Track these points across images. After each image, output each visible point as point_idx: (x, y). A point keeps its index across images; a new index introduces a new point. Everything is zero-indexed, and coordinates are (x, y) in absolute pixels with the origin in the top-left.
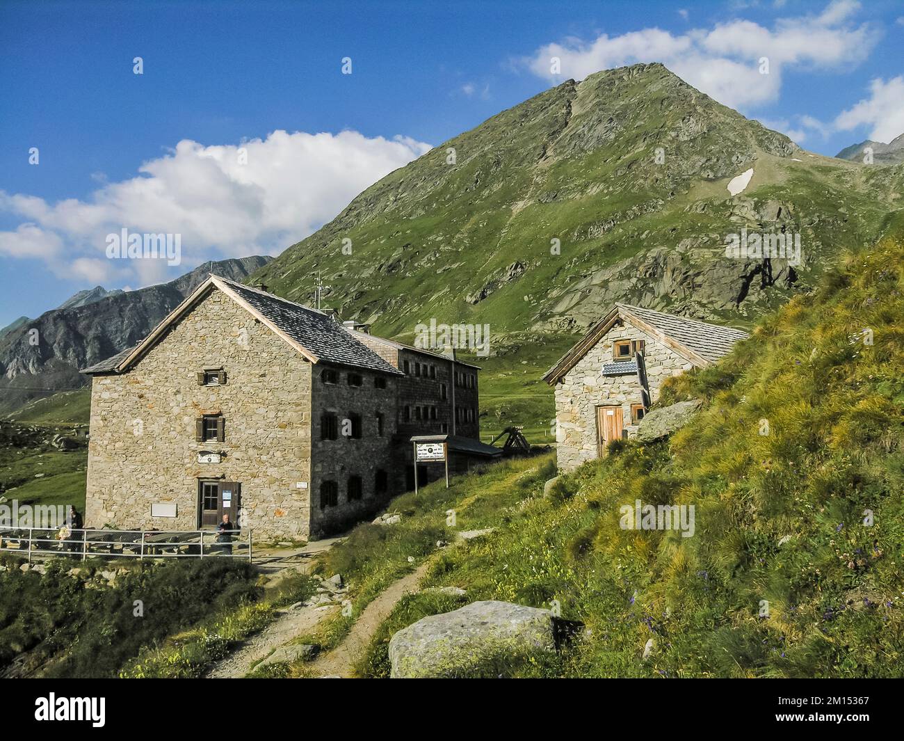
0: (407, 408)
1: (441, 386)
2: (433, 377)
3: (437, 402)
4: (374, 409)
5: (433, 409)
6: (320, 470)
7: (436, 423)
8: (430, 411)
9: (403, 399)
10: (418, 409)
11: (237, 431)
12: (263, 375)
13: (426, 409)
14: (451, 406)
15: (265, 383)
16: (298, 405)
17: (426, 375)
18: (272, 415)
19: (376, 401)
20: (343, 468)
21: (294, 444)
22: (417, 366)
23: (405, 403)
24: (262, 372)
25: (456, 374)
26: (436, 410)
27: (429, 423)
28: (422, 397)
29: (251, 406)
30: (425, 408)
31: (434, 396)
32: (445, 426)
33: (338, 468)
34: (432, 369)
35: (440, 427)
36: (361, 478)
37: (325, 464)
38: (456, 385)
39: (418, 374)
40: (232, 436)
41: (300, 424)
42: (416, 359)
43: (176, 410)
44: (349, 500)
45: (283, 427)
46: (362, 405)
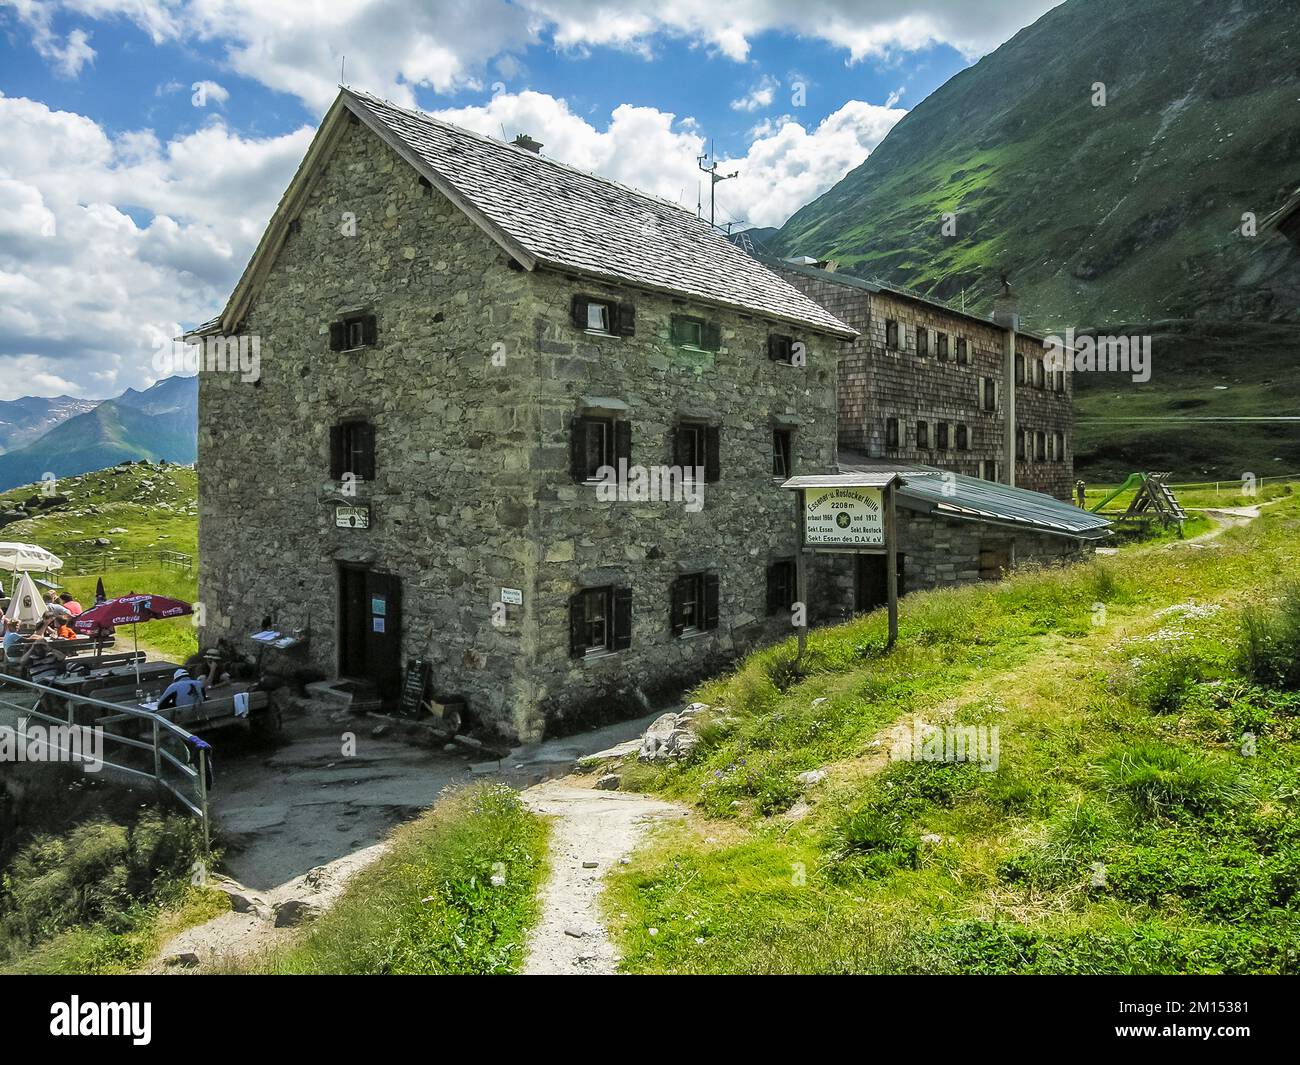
0: (893, 423)
1: (982, 380)
2: (962, 361)
3: (971, 414)
4: (765, 412)
5: (961, 430)
6: (569, 558)
7: (969, 457)
8: (952, 430)
9: (882, 402)
10: (922, 425)
11: (396, 454)
12: (439, 318)
13: (942, 428)
14: (1004, 425)
15: (442, 337)
16: (503, 388)
17: (943, 357)
18: (454, 415)
19: (772, 391)
20: (653, 554)
21: (497, 489)
22: (921, 332)
23: (888, 412)
24: (436, 311)
25: (1019, 358)
26: (970, 432)
27: (950, 457)
28: (933, 402)
29: (419, 393)
30: (940, 425)
31: (965, 400)
32: (990, 465)
33: (633, 553)
34: (961, 343)
35: (978, 466)
36: (715, 579)
37: (586, 542)
38: (1019, 383)
39: (922, 352)
40: (388, 469)
41: (509, 436)
42: (919, 318)
43: (304, 410)
44: (676, 632)
45: (475, 444)
46: (721, 400)
